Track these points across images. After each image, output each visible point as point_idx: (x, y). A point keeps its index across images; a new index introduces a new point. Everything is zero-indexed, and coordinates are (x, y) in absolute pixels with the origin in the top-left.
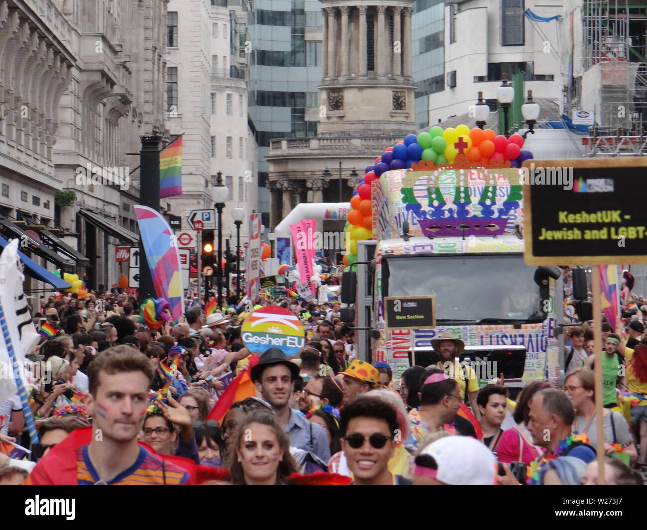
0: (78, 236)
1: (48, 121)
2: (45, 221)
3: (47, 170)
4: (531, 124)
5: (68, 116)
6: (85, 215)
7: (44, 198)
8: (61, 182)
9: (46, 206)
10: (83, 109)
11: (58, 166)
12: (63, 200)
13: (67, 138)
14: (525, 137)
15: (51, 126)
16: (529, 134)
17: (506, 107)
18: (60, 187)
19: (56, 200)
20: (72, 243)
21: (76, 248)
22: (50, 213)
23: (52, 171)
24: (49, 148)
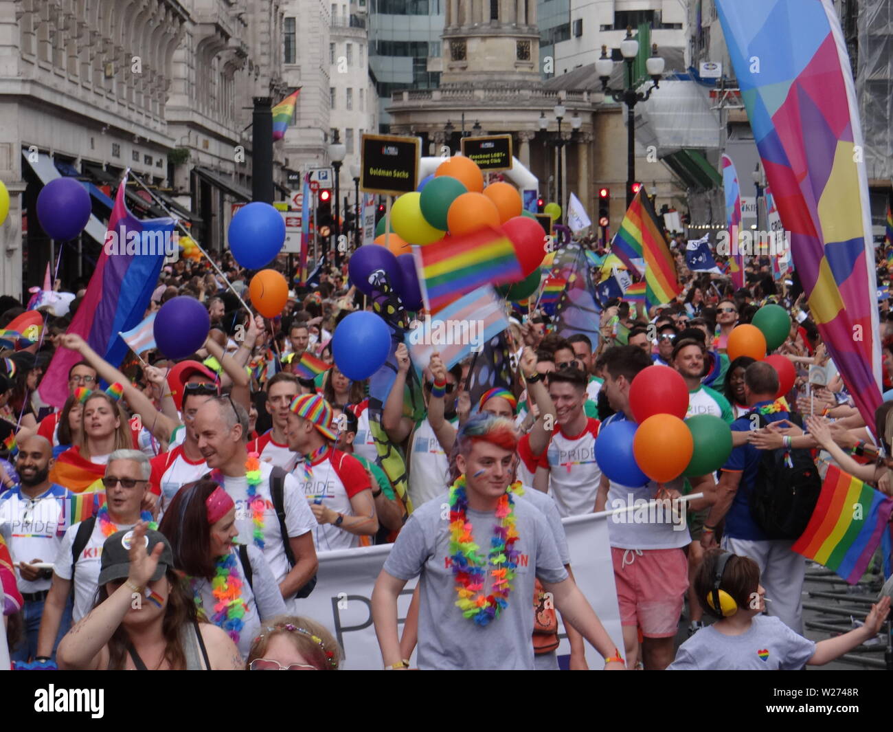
0: (192, 195)
1: (161, 77)
2: (158, 181)
3: (159, 127)
4: (656, 78)
5: (182, 71)
6: (200, 173)
7: (156, 158)
8: (173, 140)
9: (159, 164)
10: (197, 63)
11: (171, 123)
12: (176, 158)
13: (180, 93)
14: (649, 92)
15: (163, 82)
16: (654, 90)
17: (630, 61)
18: (172, 145)
19: (169, 157)
20: (186, 202)
21: (189, 209)
22: (163, 172)
23: (165, 129)
24: (162, 105)
